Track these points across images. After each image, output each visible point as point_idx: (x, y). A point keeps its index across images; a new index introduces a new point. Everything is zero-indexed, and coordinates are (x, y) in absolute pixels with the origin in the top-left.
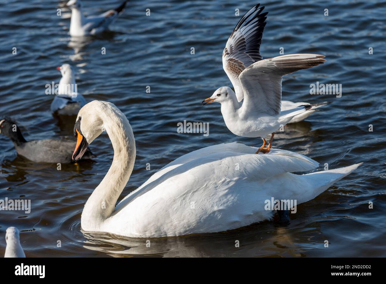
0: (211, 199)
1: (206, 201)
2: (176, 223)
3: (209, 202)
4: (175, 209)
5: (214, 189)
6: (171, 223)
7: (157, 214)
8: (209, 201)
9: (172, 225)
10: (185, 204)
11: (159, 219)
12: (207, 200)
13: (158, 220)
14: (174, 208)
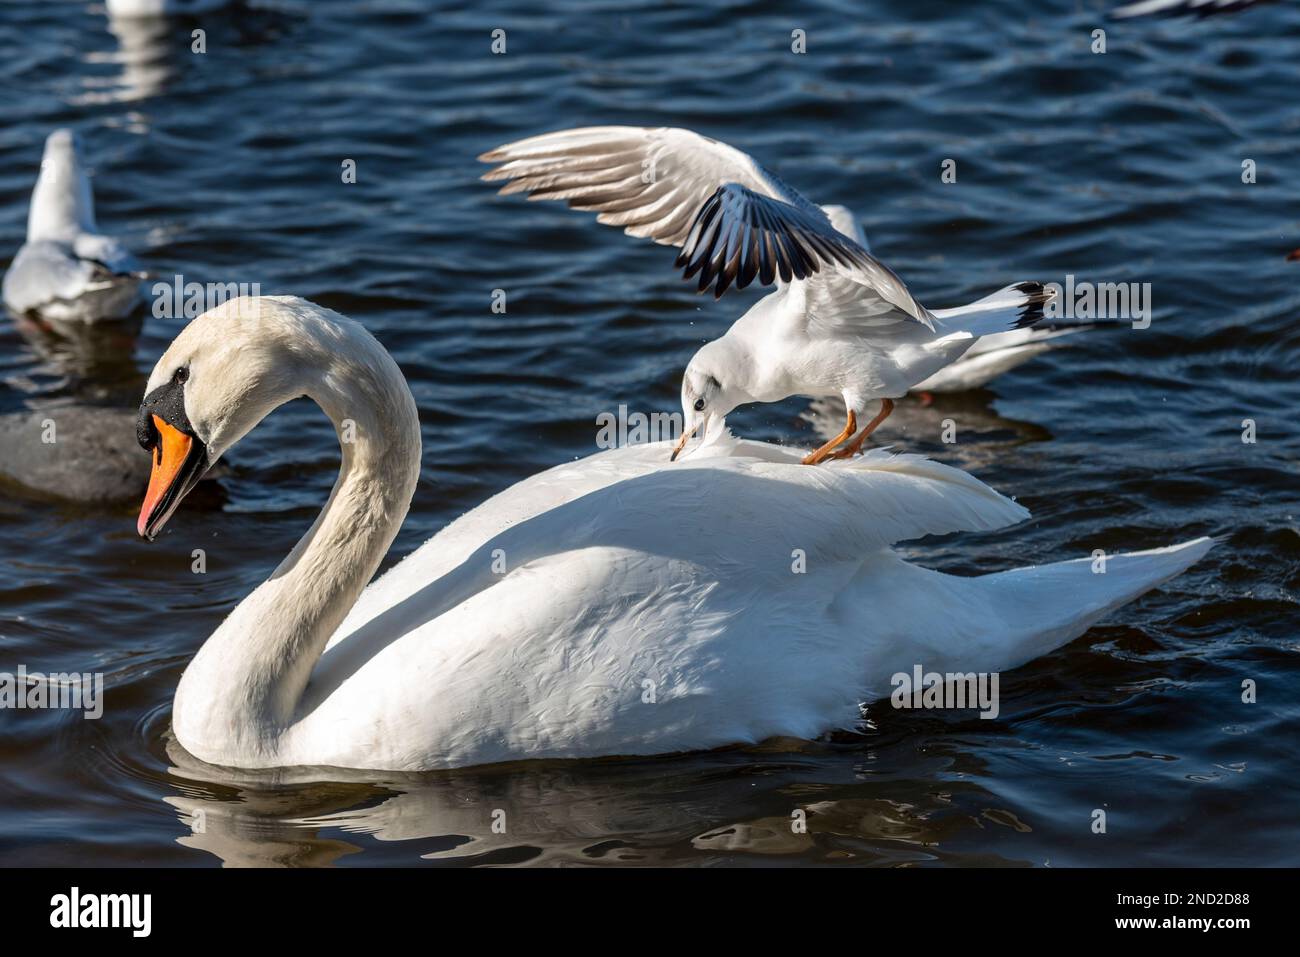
0: (666, 656)
1: (648, 661)
2: (548, 730)
3: (660, 663)
4: (544, 679)
5: (677, 618)
6: (532, 728)
7: (485, 692)
8: (657, 661)
9: (535, 737)
10: (579, 665)
11: (490, 712)
12: (654, 657)
13: (488, 716)
14: (541, 676)
